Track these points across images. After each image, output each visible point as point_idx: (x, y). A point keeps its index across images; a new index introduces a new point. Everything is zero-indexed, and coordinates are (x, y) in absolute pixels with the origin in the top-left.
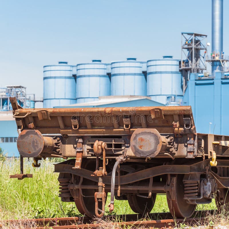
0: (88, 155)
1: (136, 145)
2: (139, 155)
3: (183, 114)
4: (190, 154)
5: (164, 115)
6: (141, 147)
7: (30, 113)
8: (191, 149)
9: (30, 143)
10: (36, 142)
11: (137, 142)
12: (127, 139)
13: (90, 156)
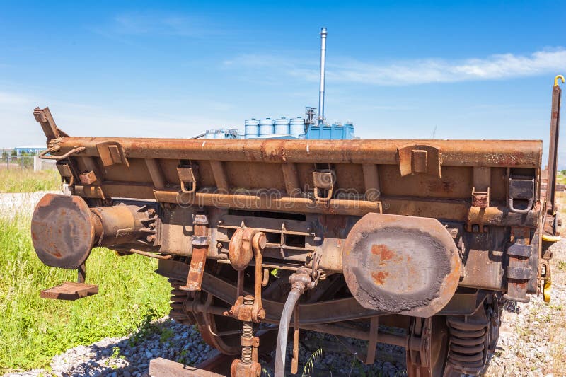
0: (219, 253)
1: (361, 269)
2: (373, 303)
3: (509, 166)
4: (518, 286)
5: (442, 166)
6: (380, 277)
7: (81, 148)
8: (521, 272)
9: (60, 231)
10: (73, 228)
11: (368, 260)
12: (320, 224)
13: (224, 259)
